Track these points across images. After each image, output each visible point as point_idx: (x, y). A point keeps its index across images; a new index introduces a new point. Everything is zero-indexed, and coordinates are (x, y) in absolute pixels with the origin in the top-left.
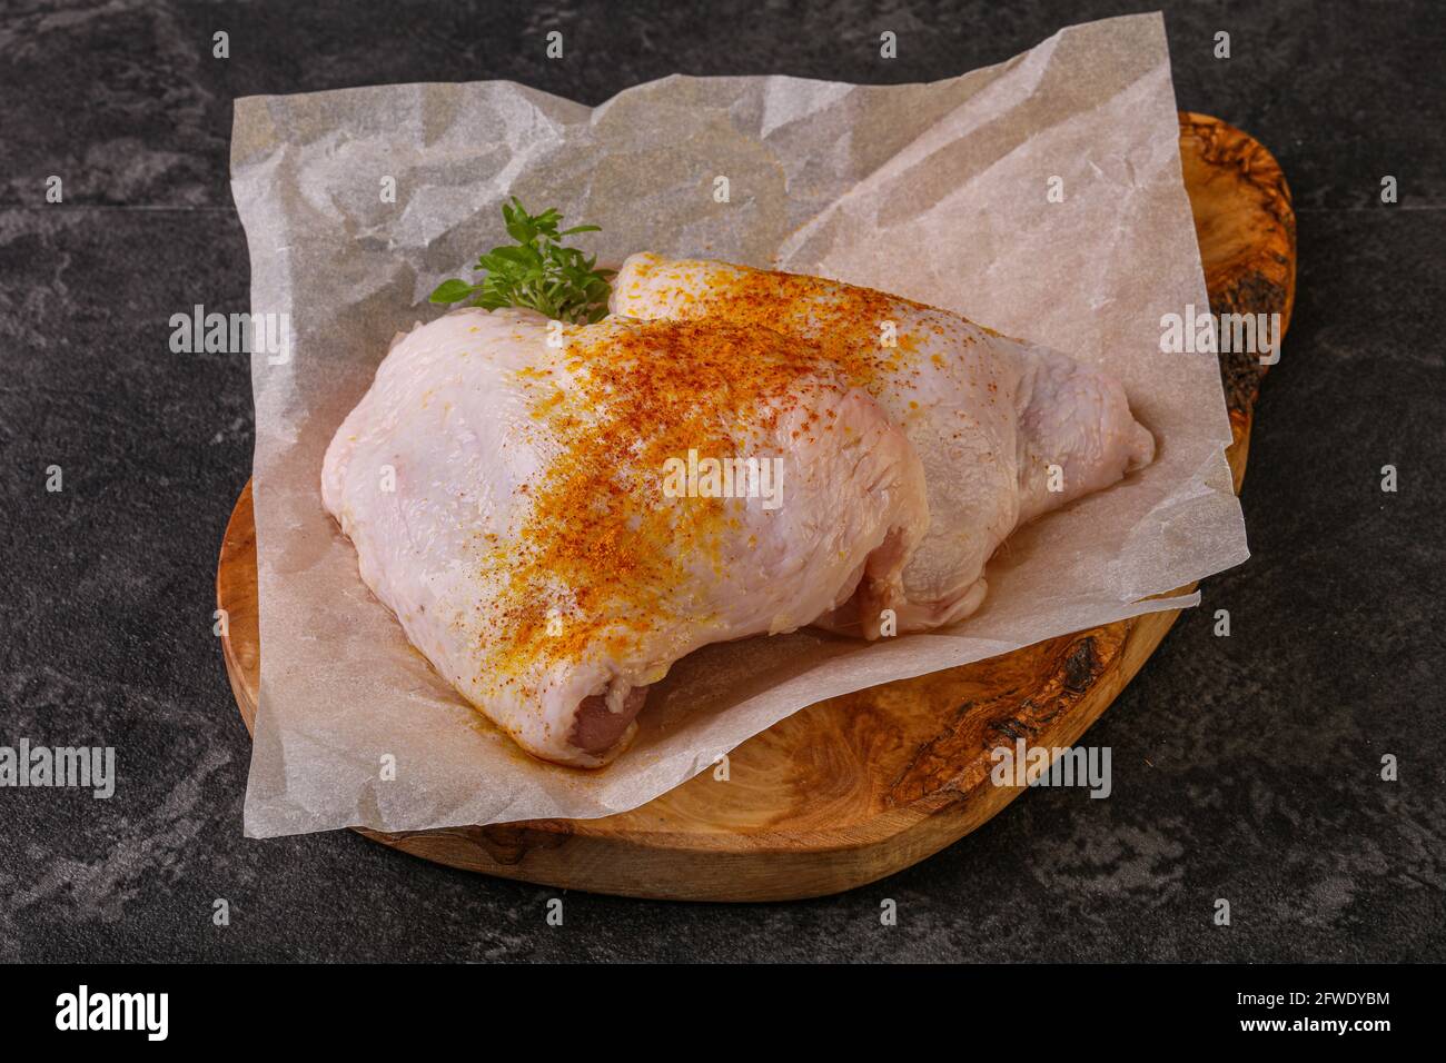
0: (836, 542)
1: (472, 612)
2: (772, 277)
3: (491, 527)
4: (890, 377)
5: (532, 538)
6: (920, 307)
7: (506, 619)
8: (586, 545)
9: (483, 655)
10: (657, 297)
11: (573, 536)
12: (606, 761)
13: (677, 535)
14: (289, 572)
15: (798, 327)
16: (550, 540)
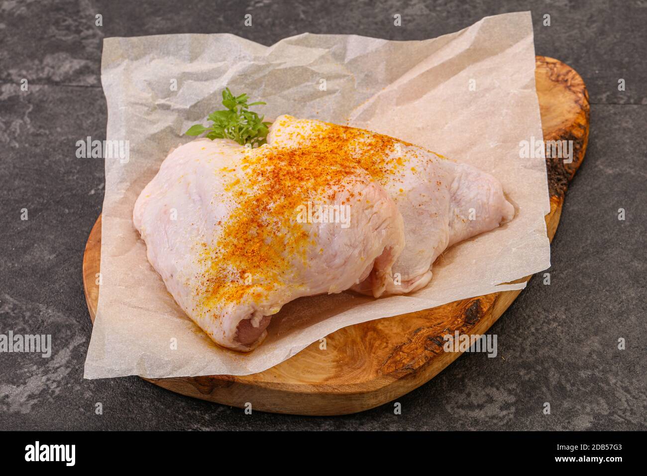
0: (360, 253)
1: (193, 278)
2: (342, 129)
3: (204, 240)
4: (391, 177)
5: (222, 246)
6: (408, 145)
7: (208, 283)
8: (246, 250)
9: (198, 298)
10: (288, 136)
11: (241, 246)
12: (251, 349)
13: (287, 247)
14: (116, 256)
15: (351, 152)
16: (229, 247)
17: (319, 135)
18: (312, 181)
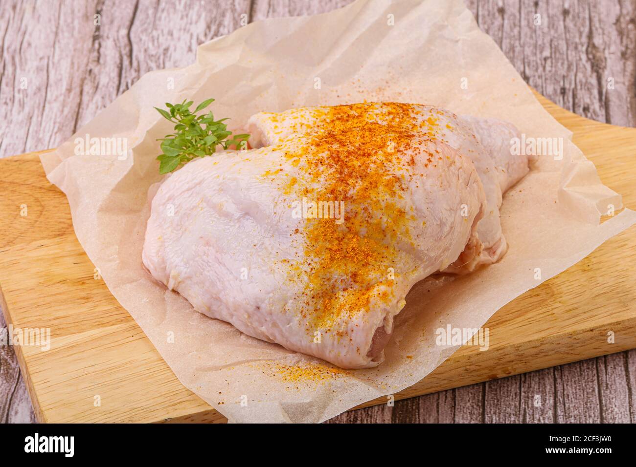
17: (325, 120)
18: (380, 152)
